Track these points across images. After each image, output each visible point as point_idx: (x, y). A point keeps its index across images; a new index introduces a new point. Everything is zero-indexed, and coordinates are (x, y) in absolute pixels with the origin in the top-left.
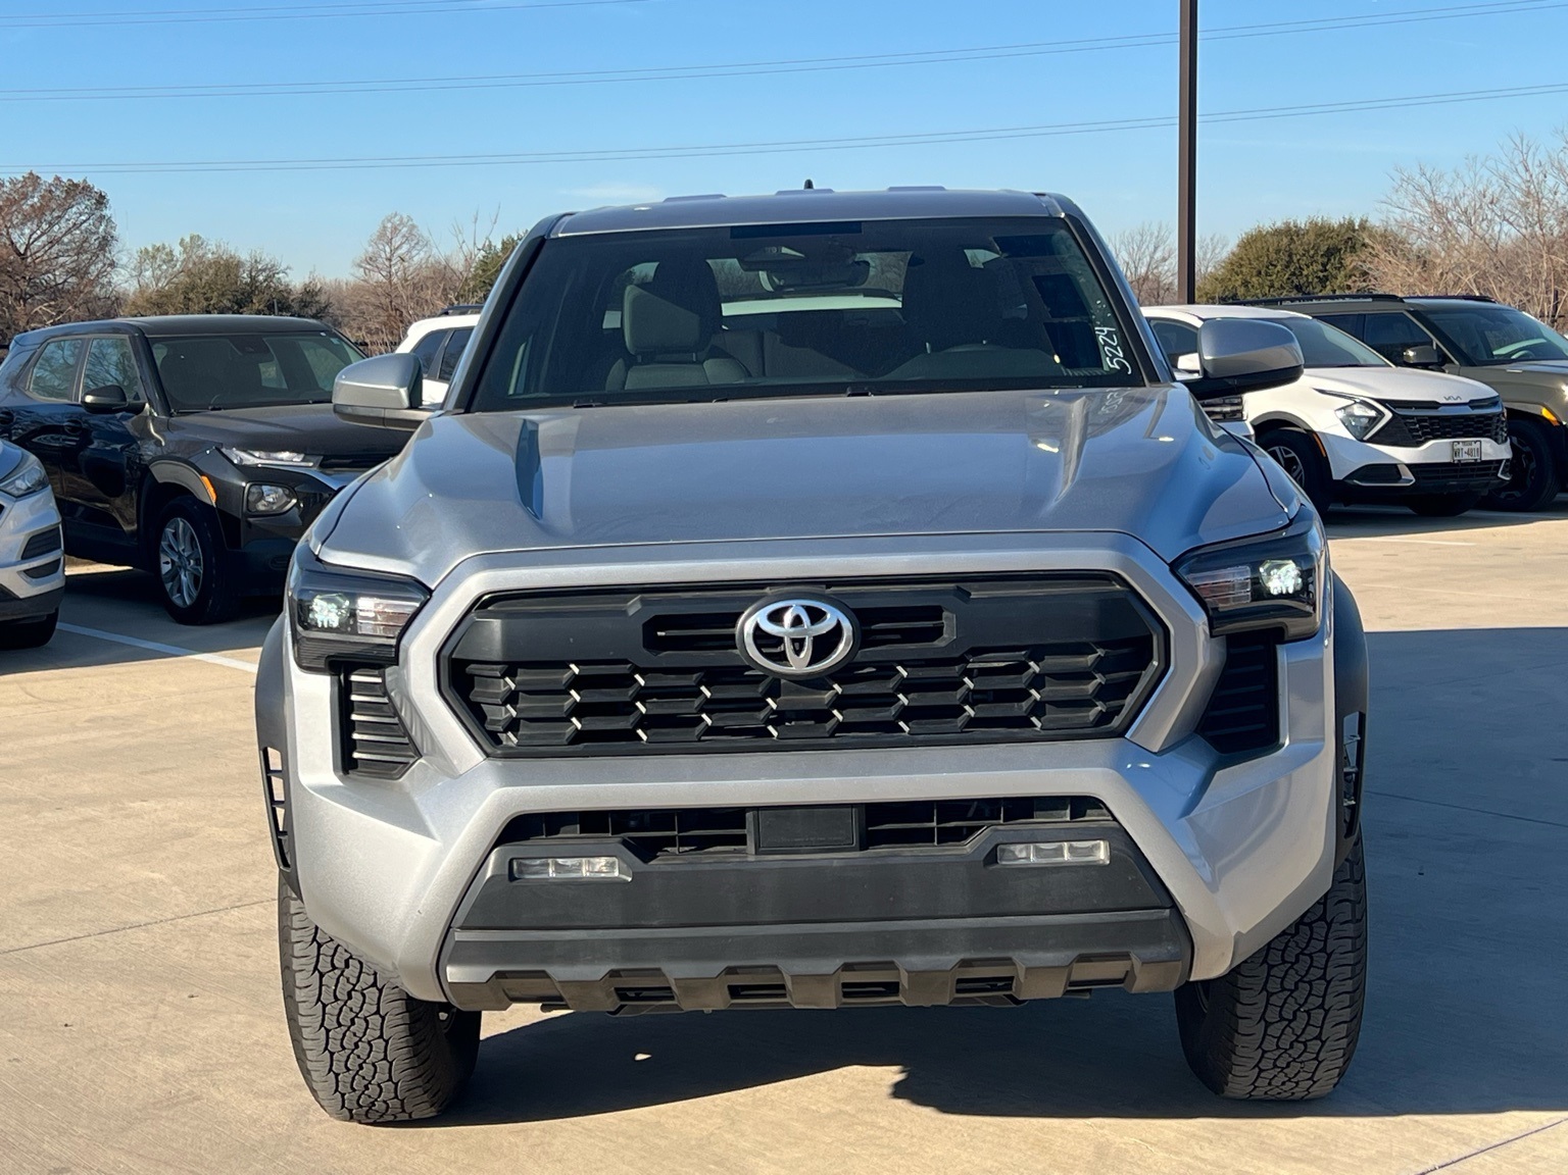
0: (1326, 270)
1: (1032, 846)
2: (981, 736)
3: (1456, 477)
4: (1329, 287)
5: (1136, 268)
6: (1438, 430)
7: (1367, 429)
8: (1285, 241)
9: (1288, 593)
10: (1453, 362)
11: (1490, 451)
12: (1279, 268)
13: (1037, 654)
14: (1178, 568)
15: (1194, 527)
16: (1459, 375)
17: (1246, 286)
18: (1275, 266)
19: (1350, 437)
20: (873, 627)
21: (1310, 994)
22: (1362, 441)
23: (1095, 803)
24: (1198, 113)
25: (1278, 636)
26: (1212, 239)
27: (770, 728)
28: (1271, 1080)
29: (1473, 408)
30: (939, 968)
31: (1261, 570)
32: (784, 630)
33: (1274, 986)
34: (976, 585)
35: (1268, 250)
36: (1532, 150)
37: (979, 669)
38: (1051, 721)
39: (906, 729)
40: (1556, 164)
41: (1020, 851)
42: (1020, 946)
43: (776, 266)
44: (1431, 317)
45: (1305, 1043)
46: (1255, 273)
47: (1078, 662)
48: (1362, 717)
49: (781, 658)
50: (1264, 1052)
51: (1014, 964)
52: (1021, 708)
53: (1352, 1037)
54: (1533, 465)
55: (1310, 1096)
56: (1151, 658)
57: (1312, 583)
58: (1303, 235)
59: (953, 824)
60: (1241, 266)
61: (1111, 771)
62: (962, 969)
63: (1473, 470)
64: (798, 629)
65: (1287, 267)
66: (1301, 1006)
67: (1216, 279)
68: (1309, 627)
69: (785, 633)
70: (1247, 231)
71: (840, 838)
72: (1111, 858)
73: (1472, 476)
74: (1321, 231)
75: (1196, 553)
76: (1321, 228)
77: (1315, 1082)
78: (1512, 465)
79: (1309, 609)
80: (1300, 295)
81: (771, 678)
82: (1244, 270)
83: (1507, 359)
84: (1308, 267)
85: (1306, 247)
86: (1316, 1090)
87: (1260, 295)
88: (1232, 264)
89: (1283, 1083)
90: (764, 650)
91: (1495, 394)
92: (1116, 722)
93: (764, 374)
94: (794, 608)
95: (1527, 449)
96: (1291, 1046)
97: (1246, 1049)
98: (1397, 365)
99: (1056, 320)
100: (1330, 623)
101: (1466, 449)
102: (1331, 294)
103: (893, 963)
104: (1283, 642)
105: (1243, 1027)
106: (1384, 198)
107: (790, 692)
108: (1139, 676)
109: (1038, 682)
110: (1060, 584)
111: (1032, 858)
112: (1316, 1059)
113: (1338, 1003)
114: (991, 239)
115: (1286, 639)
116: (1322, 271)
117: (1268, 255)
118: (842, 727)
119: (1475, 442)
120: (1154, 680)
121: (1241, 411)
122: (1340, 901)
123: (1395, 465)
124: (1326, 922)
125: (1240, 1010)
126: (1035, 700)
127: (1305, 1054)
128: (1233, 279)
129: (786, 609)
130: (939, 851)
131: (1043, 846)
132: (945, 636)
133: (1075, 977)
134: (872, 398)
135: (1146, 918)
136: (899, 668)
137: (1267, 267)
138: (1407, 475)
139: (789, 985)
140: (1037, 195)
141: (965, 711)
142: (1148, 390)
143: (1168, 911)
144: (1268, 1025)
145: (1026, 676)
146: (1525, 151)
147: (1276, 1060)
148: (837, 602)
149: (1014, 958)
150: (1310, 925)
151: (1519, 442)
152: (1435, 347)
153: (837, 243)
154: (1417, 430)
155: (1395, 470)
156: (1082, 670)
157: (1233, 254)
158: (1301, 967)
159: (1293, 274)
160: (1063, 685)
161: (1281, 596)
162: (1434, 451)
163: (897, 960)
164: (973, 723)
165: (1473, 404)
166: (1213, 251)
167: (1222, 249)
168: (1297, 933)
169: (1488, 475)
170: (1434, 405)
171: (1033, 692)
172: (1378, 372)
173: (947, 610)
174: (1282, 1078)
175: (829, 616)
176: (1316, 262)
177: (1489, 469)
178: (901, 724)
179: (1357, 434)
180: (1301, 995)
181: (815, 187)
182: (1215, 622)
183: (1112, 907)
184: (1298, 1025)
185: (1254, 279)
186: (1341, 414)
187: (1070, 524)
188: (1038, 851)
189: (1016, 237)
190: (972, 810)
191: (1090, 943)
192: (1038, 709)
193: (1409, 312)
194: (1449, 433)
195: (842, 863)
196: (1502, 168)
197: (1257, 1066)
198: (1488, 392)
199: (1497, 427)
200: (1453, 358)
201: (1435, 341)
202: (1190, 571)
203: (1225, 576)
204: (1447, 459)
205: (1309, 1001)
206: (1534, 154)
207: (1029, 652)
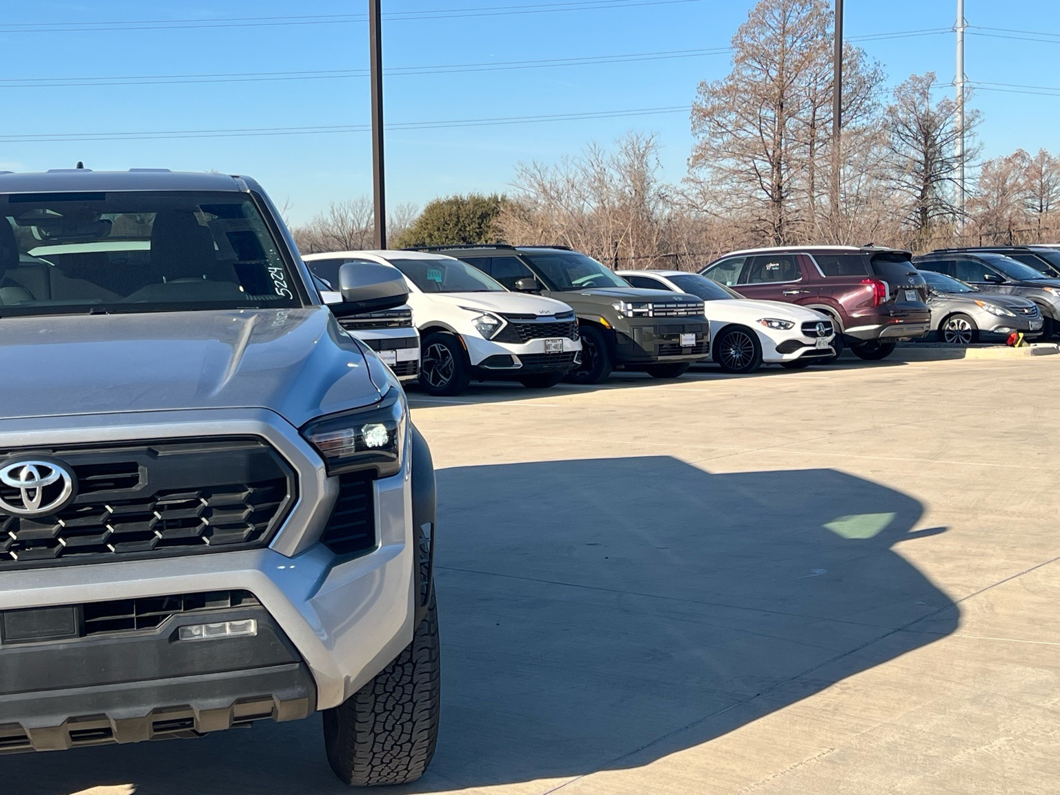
0: (481, 228)
1: (203, 626)
2: (168, 552)
3: (547, 363)
4: (483, 239)
5: (359, 224)
6: (536, 333)
7: (492, 332)
8: (455, 208)
9: (379, 446)
10: (547, 289)
11: (569, 346)
12: (451, 225)
13: (206, 493)
14: (304, 431)
15: (316, 403)
16: (550, 297)
17: (431, 237)
18: (449, 224)
19: (481, 337)
20: (87, 479)
21: (403, 712)
22: (489, 340)
23: (247, 594)
24: (384, 123)
25: (374, 474)
26: (408, 206)
27: (12, 553)
28: (380, 772)
29: (557, 318)
30: (139, 716)
31: (363, 430)
32: (21, 483)
33: (379, 708)
34: (163, 447)
35: (444, 214)
36: (602, 152)
37: (168, 505)
38: (216, 539)
39: (113, 549)
40: (616, 162)
41: (195, 630)
42: (195, 697)
43: (43, 223)
44: (532, 260)
45: (401, 746)
46: (436, 229)
47: (235, 498)
48: (432, 526)
49: (19, 503)
50: (374, 754)
51: (191, 709)
52: (195, 531)
53: (432, 740)
54: (596, 355)
55: (407, 781)
56: (285, 494)
57: (396, 439)
58: (466, 204)
59: (148, 614)
60: (427, 224)
61: (258, 571)
62: (155, 715)
63: (558, 358)
64: (30, 482)
65: (456, 225)
66: (398, 721)
67: (412, 232)
68: (394, 468)
69: (21, 485)
70: (430, 201)
71: (66, 629)
72: (258, 631)
73: (557, 362)
74: (478, 202)
75: (318, 421)
76: (477, 200)
77: (409, 771)
78: (583, 355)
79: (394, 455)
80: (465, 244)
81: (12, 517)
82: (429, 227)
83: (580, 287)
84: (469, 225)
85: (468, 213)
86: (411, 776)
87: (440, 244)
88: (421, 223)
89: (389, 774)
90: (6, 498)
91: (571, 309)
92: (262, 537)
93: (50, 298)
94: (28, 467)
95: (592, 344)
96: (392, 749)
97: (362, 752)
98: (511, 290)
99: (241, 262)
100: (408, 465)
101: (553, 344)
102: (484, 243)
103: (104, 714)
104: (376, 478)
105: (360, 738)
106: (512, 182)
107: (26, 527)
108: (279, 505)
109: (207, 512)
110: (220, 444)
111: (204, 635)
112: (409, 755)
113: (422, 718)
114: (198, 206)
115: (379, 476)
116: (478, 228)
117: (444, 218)
118: (66, 550)
119: (559, 340)
120: (288, 508)
121: (410, 321)
122: (421, 649)
123: (510, 356)
124: (413, 663)
125: (357, 727)
126: (205, 525)
127: (401, 753)
128: (422, 232)
129: (22, 468)
130: (139, 633)
131: (211, 626)
132: (140, 483)
133: (237, 715)
134: (108, 316)
135: (283, 670)
136: (107, 507)
137: (444, 225)
138: (518, 362)
139: (29, 735)
140: (233, 177)
141: (156, 535)
142: (304, 310)
143: (298, 664)
144: (376, 735)
145: (198, 509)
146: (597, 153)
147: (382, 758)
148: (60, 462)
149: (191, 705)
150: (402, 666)
151: (587, 340)
152: (535, 279)
153: (87, 207)
154: (523, 333)
155: (510, 359)
156: (239, 503)
157: (422, 216)
158: (397, 695)
159: (460, 230)
160: (225, 514)
161: (374, 448)
162: (534, 346)
163: (107, 713)
164: (161, 543)
165: (557, 315)
166: (409, 214)
167: (415, 212)
168: (394, 671)
169: (567, 361)
170: (533, 316)
171: (203, 519)
172: (499, 295)
173: (142, 465)
174: (387, 770)
175: (54, 472)
176: (474, 222)
177: (568, 357)
178: (109, 546)
179: (486, 335)
180: (396, 713)
181: (85, 167)
182: (330, 467)
183: (259, 664)
184: (396, 734)
185: (435, 233)
186: (476, 322)
187: (229, 404)
188: (208, 630)
189: (215, 205)
190: (166, 603)
191: (243, 690)
192: (208, 531)
193: (519, 256)
194: (543, 334)
195: (65, 646)
196: (583, 164)
197: (370, 763)
198: (566, 308)
199: (572, 330)
200: (546, 286)
201: (535, 275)
202: (313, 433)
203: (338, 435)
204: (542, 351)
205: (402, 717)
206: (603, 155)
207: (200, 492)
